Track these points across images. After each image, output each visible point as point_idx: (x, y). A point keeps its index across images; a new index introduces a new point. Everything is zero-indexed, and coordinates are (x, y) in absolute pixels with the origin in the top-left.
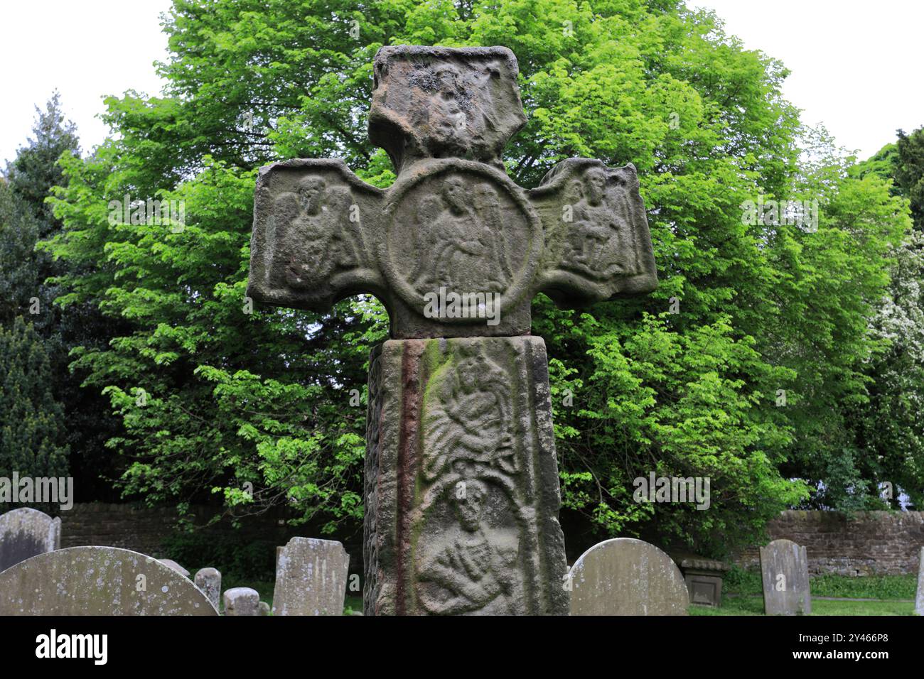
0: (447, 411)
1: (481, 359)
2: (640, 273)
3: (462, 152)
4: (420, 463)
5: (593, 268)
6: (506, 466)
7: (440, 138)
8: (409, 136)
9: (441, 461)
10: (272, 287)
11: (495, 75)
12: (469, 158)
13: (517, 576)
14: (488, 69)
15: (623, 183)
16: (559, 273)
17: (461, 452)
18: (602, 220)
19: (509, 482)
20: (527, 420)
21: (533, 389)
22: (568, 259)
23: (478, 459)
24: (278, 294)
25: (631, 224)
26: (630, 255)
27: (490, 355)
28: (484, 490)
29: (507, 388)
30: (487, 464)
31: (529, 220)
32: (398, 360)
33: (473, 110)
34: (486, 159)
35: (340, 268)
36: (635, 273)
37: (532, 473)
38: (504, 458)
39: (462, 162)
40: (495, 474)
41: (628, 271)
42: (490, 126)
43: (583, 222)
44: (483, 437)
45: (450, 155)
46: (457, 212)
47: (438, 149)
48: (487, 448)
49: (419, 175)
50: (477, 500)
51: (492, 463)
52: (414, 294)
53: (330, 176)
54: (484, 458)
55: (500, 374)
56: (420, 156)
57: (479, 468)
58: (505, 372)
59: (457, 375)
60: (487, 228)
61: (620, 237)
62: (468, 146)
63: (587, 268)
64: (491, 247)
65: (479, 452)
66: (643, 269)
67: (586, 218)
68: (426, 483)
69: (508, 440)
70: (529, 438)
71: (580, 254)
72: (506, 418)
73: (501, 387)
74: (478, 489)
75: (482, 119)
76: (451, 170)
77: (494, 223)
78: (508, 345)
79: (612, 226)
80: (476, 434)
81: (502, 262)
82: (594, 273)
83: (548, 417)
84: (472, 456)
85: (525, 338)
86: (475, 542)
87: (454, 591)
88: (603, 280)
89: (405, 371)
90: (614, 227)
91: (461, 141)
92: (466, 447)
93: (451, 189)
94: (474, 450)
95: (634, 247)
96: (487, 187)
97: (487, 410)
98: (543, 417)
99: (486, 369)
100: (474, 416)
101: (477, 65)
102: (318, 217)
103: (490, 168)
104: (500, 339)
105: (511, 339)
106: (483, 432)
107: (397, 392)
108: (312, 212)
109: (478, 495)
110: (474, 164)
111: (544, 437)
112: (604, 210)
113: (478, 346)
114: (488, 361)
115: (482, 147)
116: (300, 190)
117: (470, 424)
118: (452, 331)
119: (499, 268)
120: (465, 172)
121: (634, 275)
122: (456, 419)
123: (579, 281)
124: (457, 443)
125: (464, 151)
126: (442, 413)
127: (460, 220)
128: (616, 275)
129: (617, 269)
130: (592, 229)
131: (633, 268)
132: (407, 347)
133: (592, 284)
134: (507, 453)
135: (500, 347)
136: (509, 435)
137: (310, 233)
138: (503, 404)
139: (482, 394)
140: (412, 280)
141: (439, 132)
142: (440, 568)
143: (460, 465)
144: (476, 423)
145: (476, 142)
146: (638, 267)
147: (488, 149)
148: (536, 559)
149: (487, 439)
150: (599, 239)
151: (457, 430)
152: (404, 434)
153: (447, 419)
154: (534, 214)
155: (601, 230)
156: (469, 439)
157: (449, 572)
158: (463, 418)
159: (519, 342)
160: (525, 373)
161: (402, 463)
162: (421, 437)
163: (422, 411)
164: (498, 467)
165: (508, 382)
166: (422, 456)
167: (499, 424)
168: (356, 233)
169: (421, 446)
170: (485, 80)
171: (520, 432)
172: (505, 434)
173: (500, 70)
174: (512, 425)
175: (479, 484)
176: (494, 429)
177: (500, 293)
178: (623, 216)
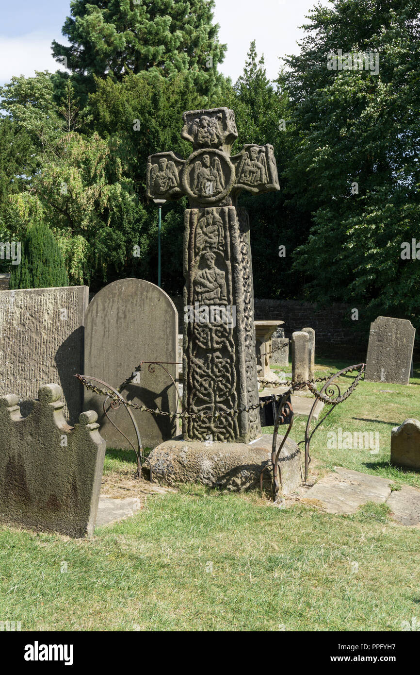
0: (203, 231)
1: (212, 214)
3: (208, 147)
5: (251, 182)
6: (221, 248)
7: (201, 142)
9: (202, 247)
13: (223, 281)
15: (263, 152)
17: (208, 245)
18: (253, 165)
19: (222, 253)
20: (228, 234)
23: (212, 246)
25: (265, 166)
26: (264, 176)
28: (215, 256)
30: (215, 247)
32: (189, 215)
37: (229, 250)
38: (221, 246)
40: (216, 250)
43: (248, 167)
45: (204, 148)
46: (206, 167)
47: (201, 146)
48: (215, 243)
50: (212, 259)
51: (217, 247)
55: (219, 219)
56: (196, 149)
58: (221, 219)
59: (206, 220)
60: (215, 172)
61: (261, 171)
62: (210, 144)
63: (249, 182)
64: (217, 178)
65: (213, 244)
68: (196, 254)
69: (222, 240)
70: (229, 239)
71: (246, 178)
72: (221, 233)
73: (220, 223)
76: (205, 153)
77: (218, 170)
78: (222, 209)
80: (212, 239)
81: (220, 182)
82: (251, 184)
84: (210, 245)
85: (229, 207)
86: (212, 271)
87: (204, 286)
89: (191, 219)
90: (259, 168)
91: (208, 142)
92: (209, 243)
93: (205, 159)
94: (211, 243)
95: (266, 175)
96: (216, 157)
97: (214, 231)
99: (215, 217)
100: (212, 233)
102: (164, 172)
103: (217, 151)
104: (220, 208)
105: (224, 207)
106: (213, 237)
107: (188, 226)
108: (162, 170)
109: (212, 257)
113: (213, 210)
114: (216, 215)
117: (209, 235)
119: (219, 185)
120: (209, 153)
122: (205, 234)
123: (246, 187)
124: (207, 242)
126: (201, 232)
127: (208, 169)
128: (259, 184)
129: (259, 182)
130: (251, 169)
132: (191, 211)
134: (221, 244)
135: (220, 210)
137: (162, 177)
138: (220, 229)
139: (213, 226)
140: (192, 190)
141: (201, 140)
142: (200, 279)
144: (212, 235)
148: (230, 277)
149: (215, 240)
150: (253, 173)
151: (207, 238)
152: (190, 238)
153: (203, 234)
155: (255, 169)
156: (209, 240)
157: (202, 280)
158: (207, 233)
159: (226, 209)
160: (227, 218)
161: (189, 248)
162: (195, 240)
163: (196, 231)
164: (218, 249)
165: (222, 222)
166: (195, 245)
167: (219, 235)
168: (175, 176)
169: (195, 242)
170: (216, 121)
171: (225, 238)
172: (221, 238)
173: (221, 116)
174: (223, 235)
175: (212, 254)
176: (217, 237)
177: (220, 193)
178: (262, 164)
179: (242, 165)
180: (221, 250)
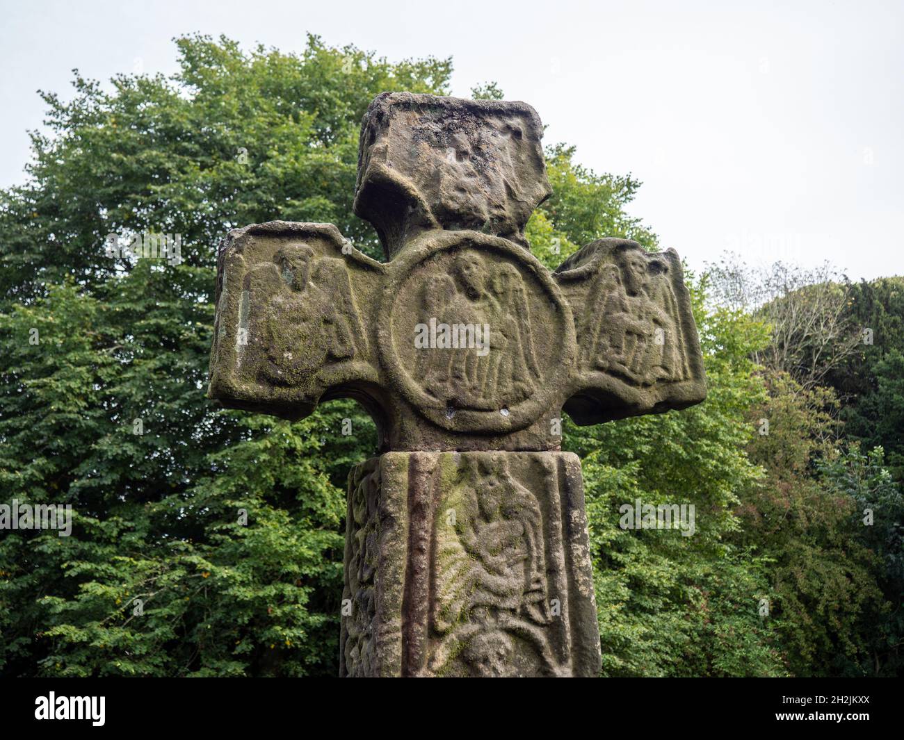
0: (463, 542)
1: (502, 477)
2: (686, 379)
4: (431, 609)
5: (633, 370)
6: (537, 615)
7: (453, 205)
8: (414, 201)
9: (458, 608)
10: (245, 379)
11: (517, 134)
12: (487, 231)
14: (508, 128)
15: (666, 270)
16: (595, 374)
19: (539, 634)
20: (560, 556)
21: (567, 518)
22: (605, 358)
23: (502, 605)
24: (253, 389)
25: (676, 319)
26: (675, 355)
27: (513, 474)
28: (509, 645)
29: (536, 514)
30: (513, 611)
31: (558, 310)
32: (404, 477)
33: (491, 173)
34: (507, 233)
35: (332, 359)
36: (682, 378)
38: (533, 604)
39: (479, 236)
40: (523, 624)
41: (674, 375)
42: (511, 193)
43: (622, 313)
44: (507, 577)
45: (463, 227)
46: (473, 295)
47: (449, 218)
48: (513, 592)
49: (429, 247)
50: (500, 657)
51: (519, 610)
52: (423, 394)
53: (320, 243)
54: (510, 603)
55: (528, 497)
56: (428, 226)
57: (503, 616)
58: (533, 496)
59: (475, 498)
60: (509, 317)
61: (665, 334)
62: (487, 217)
63: (626, 369)
64: (515, 339)
65: (503, 596)
66: (690, 374)
67: (625, 310)
68: (436, 635)
69: (538, 581)
70: (563, 579)
71: (618, 353)
72: (535, 554)
73: (529, 514)
74: (500, 643)
75: (503, 185)
76: (469, 244)
77: (519, 312)
78: (536, 462)
79: (656, 321)
80: (500, 573)
81: (528, 358)
82: (634, 376)
83: (584, 552)
84: (493, 600)
85: (555, 453)
88: (646, 385)
89: (412, 491)
90: (658, 323)
91: (477, 209)
92: (487, 589)
93: (468, 268)
94: (496, 594)
95: (680, 347)
96: (510, 267)
98: (580, 552)
99: (510, 490)
100: (494, 552)
101: (495, 121)
102: (305, 294)
103: (512, 245)
104: (525, 454)
105: (539, 455)
106: (507, 570)
107: (403, 519)
108: (297, 288)
109: (503, 652)
110: (492, 238)
111: (581, 578)
112: (644, 300)
113: (500, 461)
114: (512, 481)
115: (501, 219)
116: (281, 260)
117: (491, 559)
118: (469, 442)
119: (525, 367)
120: (484, 248)
121: (680, 381)
122: (474, 554)
123: (618, 385)
124: (478, 585)
125: (482, 222)
126: (458, 545)
127: (478, 305)
128: (661, 380)
129: (663, 372)
130: (632, 322)
131: (680, 373)
132: (414, 461)
133: (633, 389)
134: (537, 597)
135: (526, 464)
136: (540, 575)
137: (295, 315)
138: (531, 536)
139: (506, 523)
140: (419, 377)
141: (452, 198)
143: (480, 613)
145: (495, 212)
146: (685, 372)
147: (508, 222)
149: (512, 579)
150: (640, 336)
151: (477, 568)
152: (412, 571)
153: (464, 554)
154: (564, 302)
155: (643, 325)
156: (492, 580)
158: (483, 552)
159: (549, 458)
160: (557, 497)
161: (408, 609)
162: (433, 576)
163: (434, 543)
164: (526, 616)
165: (537, 508)
166: (434, 600)
167: (527, 561)
168: (351, 316)
169: (433, 587)
170: (505, 139)
171: (552, 571)
172: (534, 574)
173: (522, 128)
174: (543, 562)
175: (503, 637)
176: (520, 567)
177: (526, 396)
178: (667, 309)
179: (601, 308)
180: (535, 623)
